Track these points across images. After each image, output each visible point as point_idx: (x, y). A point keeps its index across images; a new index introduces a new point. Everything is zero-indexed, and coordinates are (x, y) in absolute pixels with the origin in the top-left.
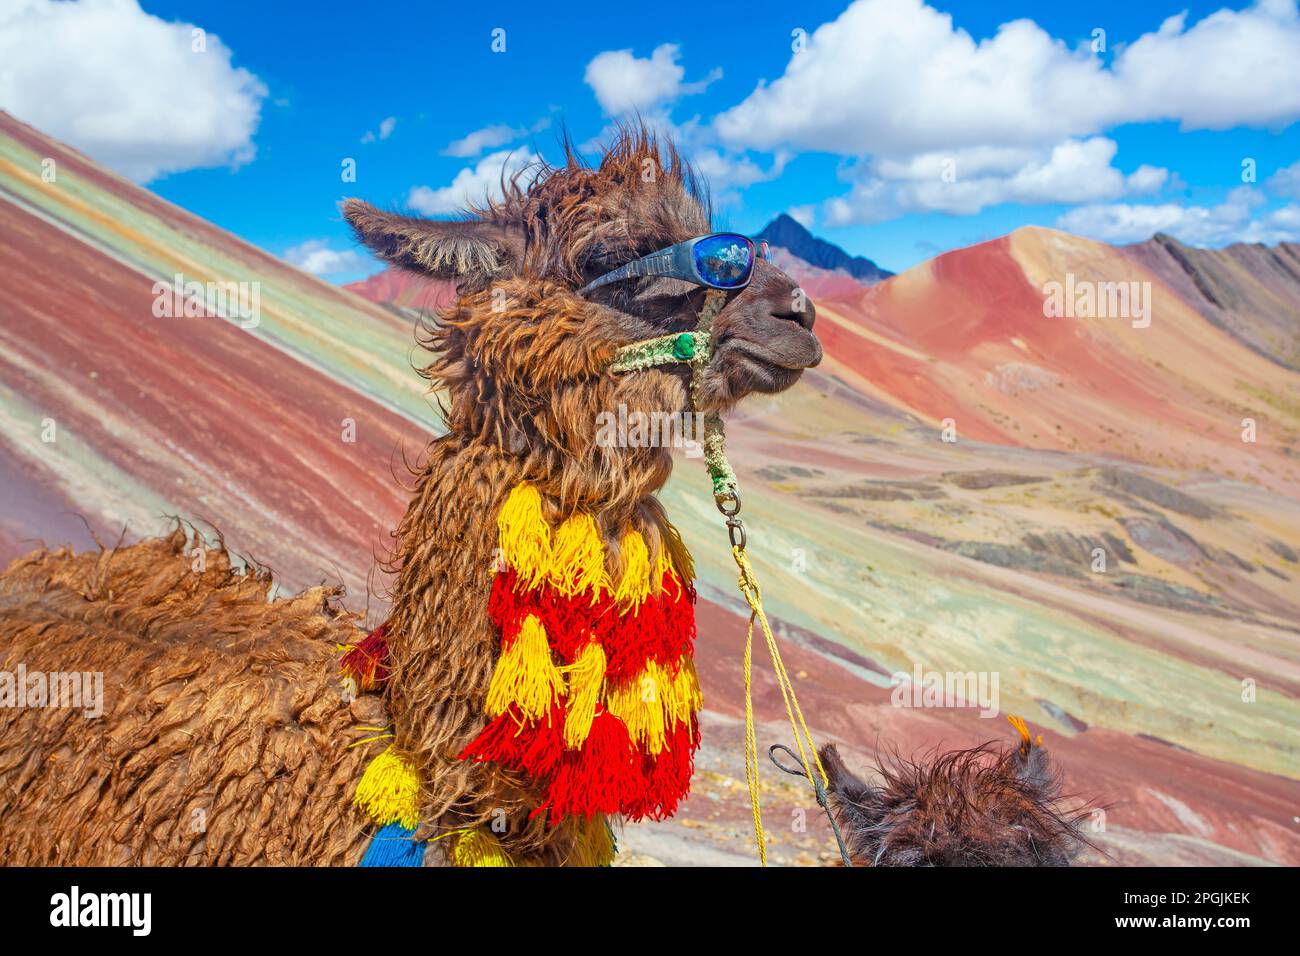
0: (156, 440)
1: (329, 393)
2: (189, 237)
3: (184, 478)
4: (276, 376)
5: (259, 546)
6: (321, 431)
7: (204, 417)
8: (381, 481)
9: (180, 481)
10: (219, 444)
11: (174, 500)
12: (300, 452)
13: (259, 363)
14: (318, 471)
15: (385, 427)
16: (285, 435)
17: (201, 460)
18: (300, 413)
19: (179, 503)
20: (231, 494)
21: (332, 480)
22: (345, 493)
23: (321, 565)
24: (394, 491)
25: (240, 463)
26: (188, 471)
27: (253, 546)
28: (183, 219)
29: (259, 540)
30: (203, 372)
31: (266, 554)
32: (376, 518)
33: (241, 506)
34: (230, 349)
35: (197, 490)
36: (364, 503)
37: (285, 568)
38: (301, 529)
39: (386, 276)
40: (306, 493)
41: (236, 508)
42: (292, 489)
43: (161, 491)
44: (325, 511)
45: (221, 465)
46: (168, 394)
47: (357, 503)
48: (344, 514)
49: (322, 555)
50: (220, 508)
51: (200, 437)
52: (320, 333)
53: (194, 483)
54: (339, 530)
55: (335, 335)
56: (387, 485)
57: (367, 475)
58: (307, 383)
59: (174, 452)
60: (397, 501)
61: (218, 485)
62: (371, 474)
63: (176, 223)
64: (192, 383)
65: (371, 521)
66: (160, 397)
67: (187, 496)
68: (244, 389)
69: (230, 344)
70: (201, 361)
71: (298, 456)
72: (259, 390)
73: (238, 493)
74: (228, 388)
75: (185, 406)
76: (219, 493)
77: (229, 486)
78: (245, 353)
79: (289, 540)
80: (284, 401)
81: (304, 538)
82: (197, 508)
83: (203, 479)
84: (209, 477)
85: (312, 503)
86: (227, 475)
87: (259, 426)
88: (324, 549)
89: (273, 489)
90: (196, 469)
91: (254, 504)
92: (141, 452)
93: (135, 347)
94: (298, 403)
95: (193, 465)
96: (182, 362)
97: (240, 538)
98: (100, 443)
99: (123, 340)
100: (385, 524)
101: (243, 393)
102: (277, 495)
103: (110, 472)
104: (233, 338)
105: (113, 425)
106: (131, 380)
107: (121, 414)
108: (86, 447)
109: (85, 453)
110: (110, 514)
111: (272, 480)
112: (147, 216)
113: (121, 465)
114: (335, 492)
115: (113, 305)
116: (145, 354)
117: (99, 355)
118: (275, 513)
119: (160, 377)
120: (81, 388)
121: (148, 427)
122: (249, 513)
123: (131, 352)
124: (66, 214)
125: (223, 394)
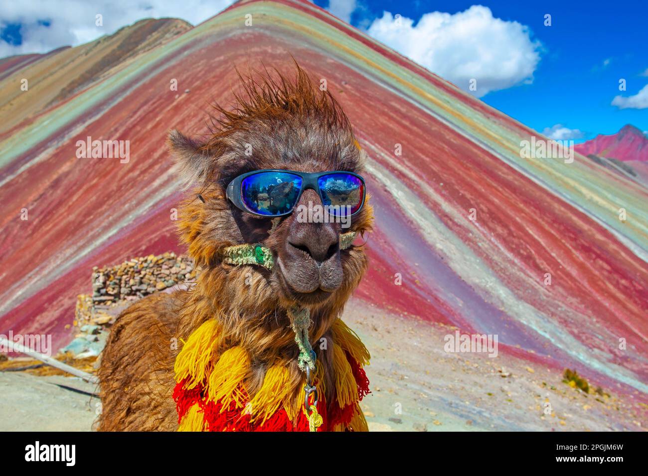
0: (463, 215)
1: (548, 199)
2: (495, 122)
3: (473, 233)
4: (523, 190)
5: (501, 269)
6: (541, 217)
7: (486, 207)
8: (568, 245)
9: (471, 235)
10: (491, 219)
11: (467, 243)
12: (528, 227)
13: (516, 183)
14: (536, 237)
15: (575, 218)
16: (523, 218)
17: (481, 226)
18: (532, 208)
19: (469, 245)
20: (493, 243)
21: (543, 242)
22: (548, 249)
23: (529, 282)
24: (574, 251)
25: (499, 229)
26: (475, 230)
27: (499, 268)
28: (493, 114)
29: (502, 266)
30: (489, 186)
31: (504, 273)
32: (562, 263)
33: (496, 249)
34: (503, 175)
35: (478, 240)
36: (557, 255)
37: (512, 281)
38: (523, 263)
39: (595, 142)
40: (528, 246)
41: (494, 250)
42: (522, 244)
43: (462, 238)
44: (536, 257)
45: (491, 230)
46: (472, 195)
47: (554, 255)
48: (546, 259)
49: (531, 277)
50: (487, 249)
51: (484, 216)
52: (550, 170)
53: (477, 236)
54: (542, 267)
55: (557, 170)
56: (570, 248)
57: (561, 242)
58: (538, 194)
59: (470, 221)
60: (574, 256)
61: (487, 238)
62: (563, 241)
63: (490, 116)
64: (483, 190)
65: (559, 264)
66: (468, 196)
67: (473, 242)
68: (507, 195)
69: (503, 173)
70: (489, 180)
71: (528, 229)
72: (514, 195)
73: (496, 243)
74: (499, 193)
75: (478, 201)
76: (488, 242)
77: (493, 239)
78: (510, 178)
79: (516, 268)
80: (525, 202)
81: (524, 268)
82: (476, 247)
83: (481, 235)
84: (484, 234)
85: (530, 252)
86: (492, 234)
87: (511, 213)
88: (533, 274)
89: (513, 243)
90: (479, 230)
91: (502, 249)
92: (456, 220)
93: (461, 173)
94: (532, 203)
95: (477, 228)
96: (480, 181)
97: (493, 264)
98: (440, 214)
99: (456, 169)
100: (565, 266)
101: (506, 197)
102: (514, 246)
103: (442, 227)
104: (505, 170)
105: (446, 207)
106: (457, 187)
107: (450, 201)
108: (433, 215)
109: (433, 217)
110: (439, 246)
111: (513, 239)
112: (477, 112)
113: (446, 224)
114: (543, 248)
115: (453, 153)
116: (464, 176)
117: (445, 175)
118: (512, 254)
119: (469, 187)
120: (436, 190)
121: (461, 209)
122: (499, 252)
123: (459, 175)
124: (442, 112)
125: (496, 196)
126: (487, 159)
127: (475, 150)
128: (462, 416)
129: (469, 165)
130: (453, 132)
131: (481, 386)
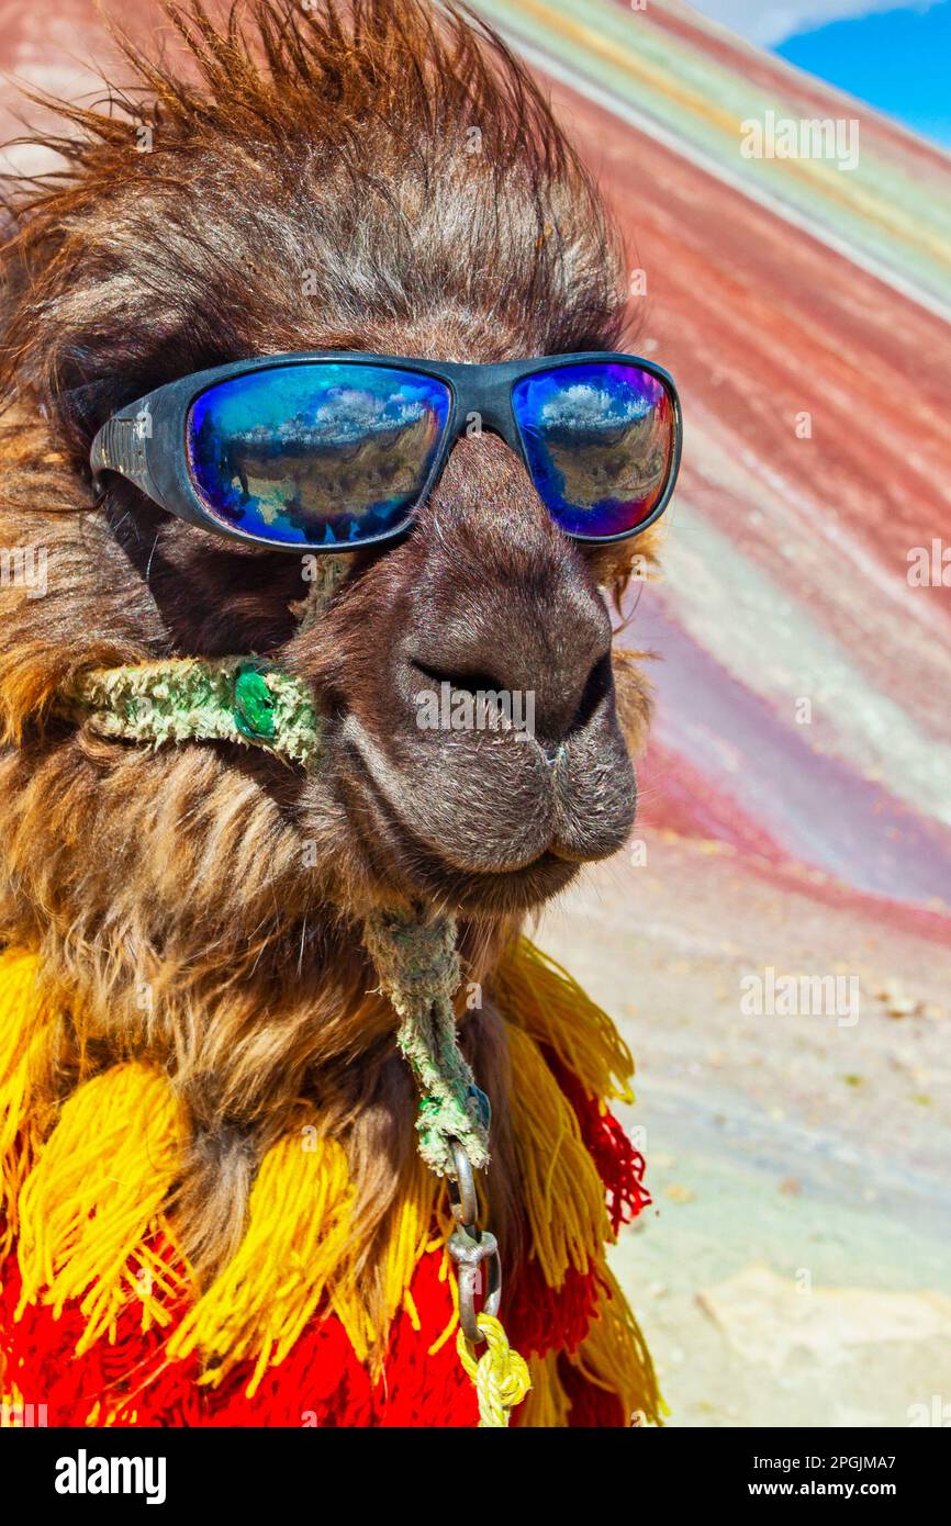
0: (730, 450)
3: (764, 515)
5: (867, 636)
9: (756, 519)
10: (824, 464)
11: (745, 547)
13: (904, 334)
16: (932, 456)
17: (793, 488)
19: (752, 554)
20: (834, 547)
25: (854, 498)
26: (771, 504)
27: (857, 633)
29: (869, 626)
30: (814, 348)
31: (876, 651)
33: (846, 567)
34: (858, 311)
35: (782, 536)
38: (940, 614)
41: (838, 570)
43: (727, 531)
45: (828, 499)
46: (755, 380)
50: (814, 568)
51: (795, 451)
53: (779, 523)
59: (753, 473)
61: (814, 531)
63: (805, 105)
64: (793, 364)
66: (743, 383)
67: (764, 544)
68: (874, 377)
69: (861, 302)
70: (813, 329)
72: (898, 379)
76: (815, 543)
84: (804, 518)
91: (868, 564)
93: (715, 304)
95: (779, 494)
96: (782, 330)
97: (839, 619)
99: (698, 292)
101: (872, 384)
119: (746, 352)
122: (857, 580)
123: (708, 312)
124: (642, 96)
125: (839, 382)
126: (804, 254)
127: (761, 227)
128: (761, 1164)
129: (743, 278)
130: (680, 162)
131: (821, 1053)
